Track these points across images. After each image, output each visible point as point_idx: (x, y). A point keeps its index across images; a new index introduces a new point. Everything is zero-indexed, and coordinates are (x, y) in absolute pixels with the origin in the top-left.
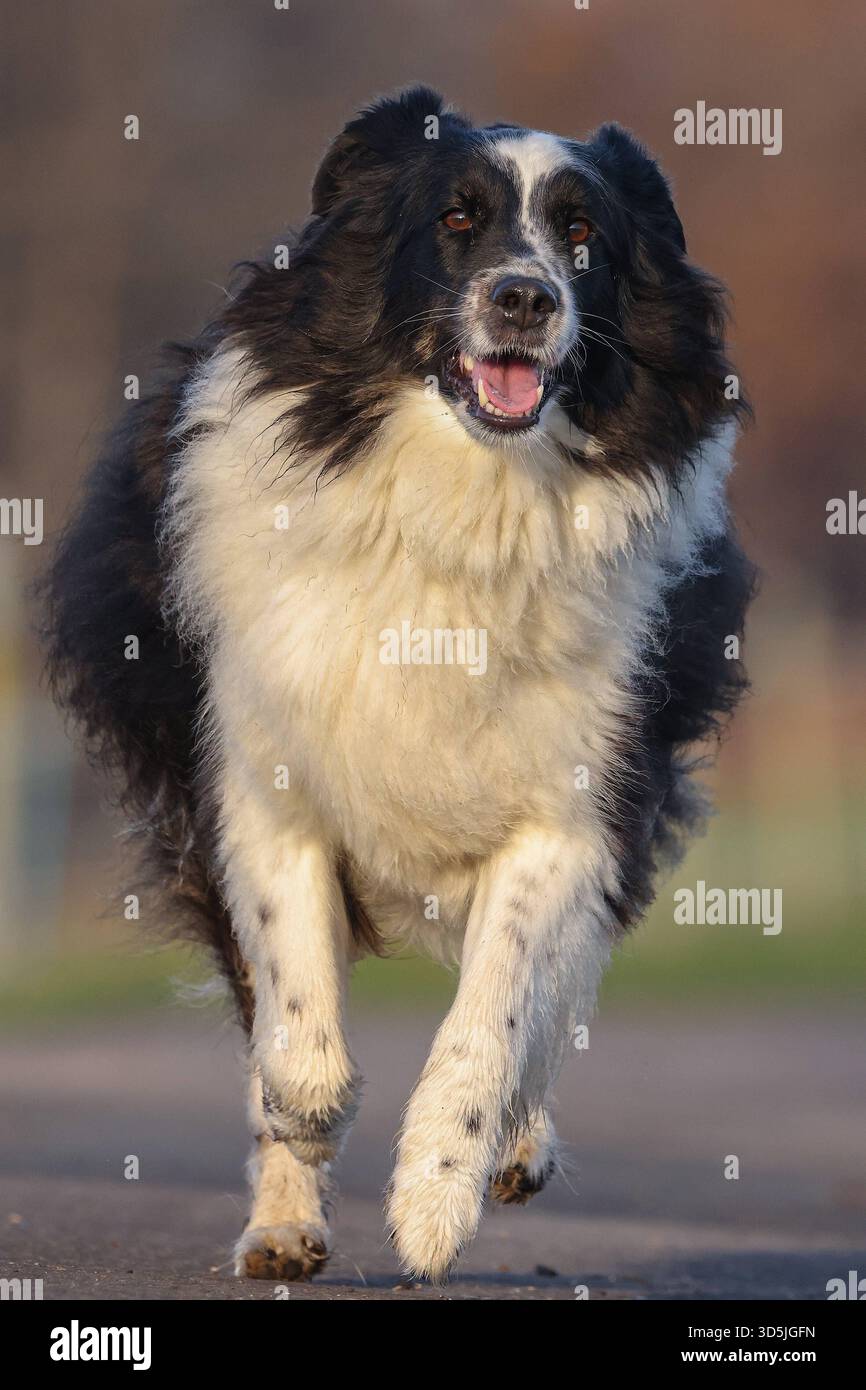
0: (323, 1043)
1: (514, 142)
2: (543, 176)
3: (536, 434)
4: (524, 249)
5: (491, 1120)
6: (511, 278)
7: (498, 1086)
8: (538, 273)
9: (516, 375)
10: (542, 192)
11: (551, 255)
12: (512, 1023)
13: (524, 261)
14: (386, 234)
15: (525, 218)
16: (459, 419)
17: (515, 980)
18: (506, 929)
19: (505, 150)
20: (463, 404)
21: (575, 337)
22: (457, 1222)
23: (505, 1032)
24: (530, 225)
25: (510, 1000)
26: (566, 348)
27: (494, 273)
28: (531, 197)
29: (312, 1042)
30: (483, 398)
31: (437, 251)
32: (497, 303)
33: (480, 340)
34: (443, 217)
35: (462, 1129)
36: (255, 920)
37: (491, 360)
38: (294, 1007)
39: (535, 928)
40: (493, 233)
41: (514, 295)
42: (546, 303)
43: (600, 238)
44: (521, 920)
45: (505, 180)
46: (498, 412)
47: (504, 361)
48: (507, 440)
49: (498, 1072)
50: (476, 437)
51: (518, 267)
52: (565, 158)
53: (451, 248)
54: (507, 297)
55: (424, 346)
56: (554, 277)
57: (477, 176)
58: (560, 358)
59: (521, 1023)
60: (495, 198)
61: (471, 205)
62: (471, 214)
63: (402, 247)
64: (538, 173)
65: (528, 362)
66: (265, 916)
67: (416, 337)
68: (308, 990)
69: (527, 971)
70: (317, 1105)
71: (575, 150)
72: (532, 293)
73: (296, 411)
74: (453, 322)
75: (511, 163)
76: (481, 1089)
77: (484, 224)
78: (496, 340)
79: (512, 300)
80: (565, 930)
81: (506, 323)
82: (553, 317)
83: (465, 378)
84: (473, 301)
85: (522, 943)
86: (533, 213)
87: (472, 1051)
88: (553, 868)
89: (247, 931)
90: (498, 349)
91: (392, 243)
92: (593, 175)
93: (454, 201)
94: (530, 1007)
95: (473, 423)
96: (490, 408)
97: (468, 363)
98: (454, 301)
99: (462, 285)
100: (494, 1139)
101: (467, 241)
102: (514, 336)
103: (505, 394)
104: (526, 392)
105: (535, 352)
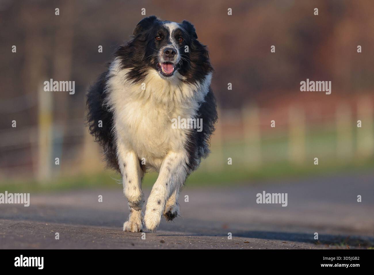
0: (135, 188)
1: (169, 24)
2: (174, 30)
3: (172, 77)
4: (170, 43)
5: (163, 201)
6: (167, 48)
7: (164, 196)
8: (172, 47)
9: (169, 66)
10: (173, 33)
11: (175, 44)
12: (167, 184)
14: (145, 41)
15: (171, 37)
16: (159, 75)
17: (167, 177)
18: (166, 167)
19: (167, 25)
20: (160, 72)
21: (180, 59)
22: (156, 221)
23: (165, 186)
24: (171, 39)
25: (167, 180)
26: (178, 61)
27: (164, 47)
28: (172, 34)
29: (133, 188)
30: (163, 70)
31: (155, 44)
32: (165, 53)
33: (162, 60)
34: (156, 37)
35: (157, 203)
36: (123, 166)
37: (164, 63)
38: (130, 182)
39: (172, 168)
40: (165, 40)
41: (168, 51)
42: (174, 53)
43: (185, 41)
44: (169, 166)
45: (167, 31)
46: (166, 73)
47: (167, 63)
48: (167, 78)
49: (164, 193)
50: (162, 77)
51: (169, 46)
52: (178, 27)
53: (157, 43)
54: (167, 52)
55: (152, 61)
56: (175, 48)
57: (162, 30)
58: (177, 63)
59: (169, 184)
60: (165, 34)
61: (161, 35)
62: (161, 37)
63: (149, 43)
64: (173, 29)
65: (171, 64)
66: (125, 165)
67: (150, 59)
68: (132, 178)
69: (170, 176)
70: (134, 200)
71: (180, 25)
72: (171, 51)
73: (129, 73)
74: (157, 56)
75: (168, 27)
76: (161, 196)
77: (163, 39)
78: (165, 60)
79: (168, 52)
80: (178, 169)
81: (167, 57)
82: (175, 55)
83: (160, 67)
84: (161, 52)
85: (169, 170)
87: (159, 189)
88: (176, 158)
89: (122, 168)
90: (165, 61)
91: (147, 42)
92: (183, 29)
93: (158, 35)
94: (171, 182)
95: (161, 75)
96: (164, 72)
97: (160, 64)
98: (157, 53)
99: (159, 50)
100: (163, 205)
101: (160, 42)
102: (168, 59)
103: (167, 69)
104: (171, 69)
105: (172, 62)
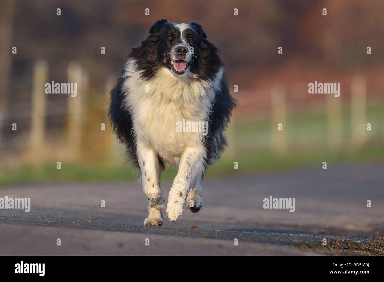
0: (153, 186)
1: (179, 24)
2: (184, 30)
3: (185, 74)
4: (181, 42)
5: (184, 194)
6: (179, 47)
7: (185, 188)
8: (184, 46)
9: (181, 64)
10: (184, 33)
11: (186, 43)
12: (187, 178)
13: (181, 44)
14: (157, 41)
15: (181, 37)
16: (172, 73)
17: (188, 170)
18: (186, 162)
19: (178, 26)
20: (172, 70)
21: (191, 57)
22: (179, 212)
24: (182, 38)
25: (187, 174)
26: (190, 59)
27: (176, 46)
28: (182, 34)
29: (151, 185)
30: (175, 68)
31: (166, 44)
32: (177, 51)
33: (174, 58)
34: (167, 38)
35: (179, 196)
36: (142, 164)
37: (176, 61)
38: (148, 180)
39: (191, 162)
40: (176, 40)
41: (180, 50)
42: (186, 51)
43: (195, 41)
44: (188, 160)
45: (178, 31)
46: (178, 71)
47: (179, 61)
48: (180, 75)
49: (185, 186)
50: (174, 75)
51: (180, 45)
52: (188, 27)
53: (169, 43)
54: (179, 50)
55: (165, 61)
56: (187, 47)
57: (173, 31)
58: (189, 61)
59: (189, 178)
60: (176, 34)
61: (172, 35)
62: (172, 37)
64: (184, 29)
65: (183, 61)
66: (144, 164)
67: (163, 59)
68: (151, 176)
69: (190, 169)
71: (190, 26)
72: (183, 49)
74: (169, 55)
75: (179, 28)
76: (182, 189)
77: (174, 38)
78: (177, 58)
79: (180, 51)
80: (197, 163)
81: (179, 55)
82: (187, 53)
83: (172, 66)
84: (173, 51)
85: (189, 164)
86: (183, 36)
87: (180, 182)
88: (195, 152)
89: (142, 166)
90: (177, 59)
91: (159, 43)
92: (193, 30)
93: (169, 35)
94: (191, 176)
95: (174, 73)
96: (176, 70)
97: (173, 63)
98: (170, 51)
99: (171, 49)
100: (184, 198)
101: (171, 41)
102: (180, 57)
103: (179, 67)
104: (183, 67)
105: (184, 60)
